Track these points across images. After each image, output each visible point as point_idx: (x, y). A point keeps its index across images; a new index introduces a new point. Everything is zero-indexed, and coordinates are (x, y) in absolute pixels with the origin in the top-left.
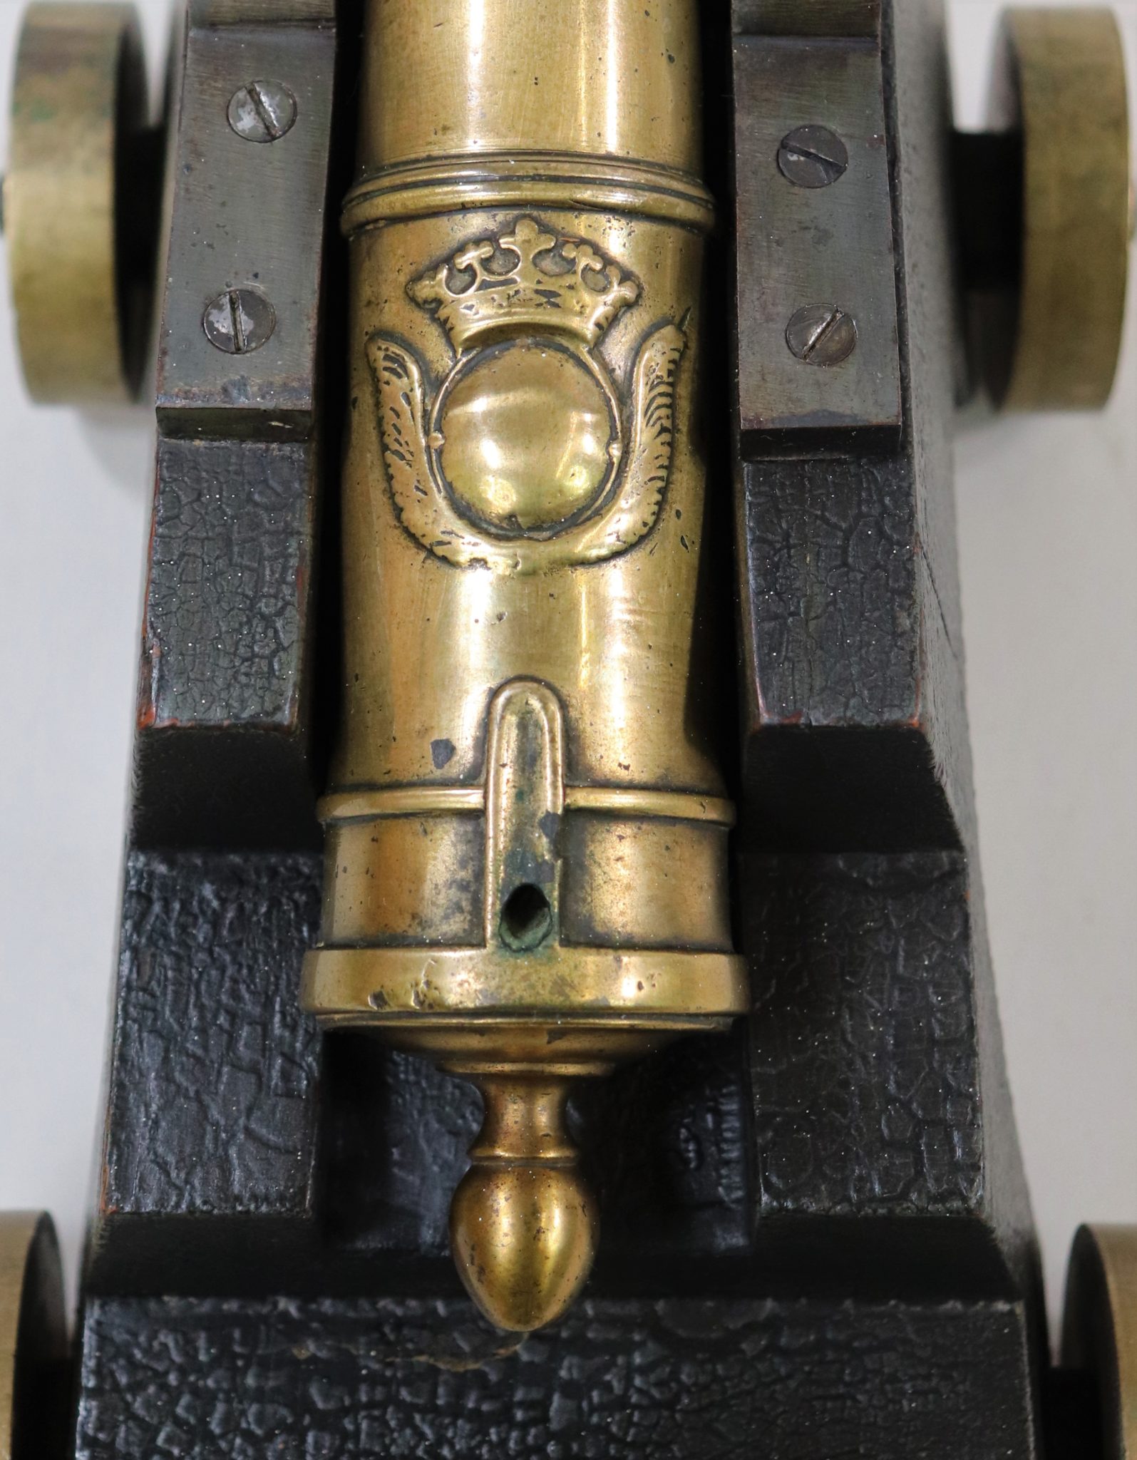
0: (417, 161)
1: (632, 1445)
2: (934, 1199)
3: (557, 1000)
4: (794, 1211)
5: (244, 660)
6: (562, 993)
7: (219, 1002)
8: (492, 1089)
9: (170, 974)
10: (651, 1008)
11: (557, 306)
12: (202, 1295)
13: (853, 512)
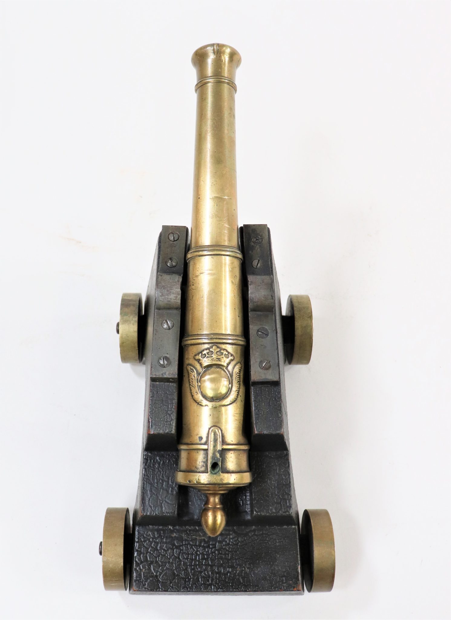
0: (195, 335)
1: (230, 552)
2: (284, 512)
3: (221, 482)
4: (260, 515)
5: (166, 422)
6: (221, 481)
7: (160, 478)
8: (208, 495)
9: (151, 473)
10: (237, 483)
11: (220, 361)
12: (156, 525)
13: (271, 395)
